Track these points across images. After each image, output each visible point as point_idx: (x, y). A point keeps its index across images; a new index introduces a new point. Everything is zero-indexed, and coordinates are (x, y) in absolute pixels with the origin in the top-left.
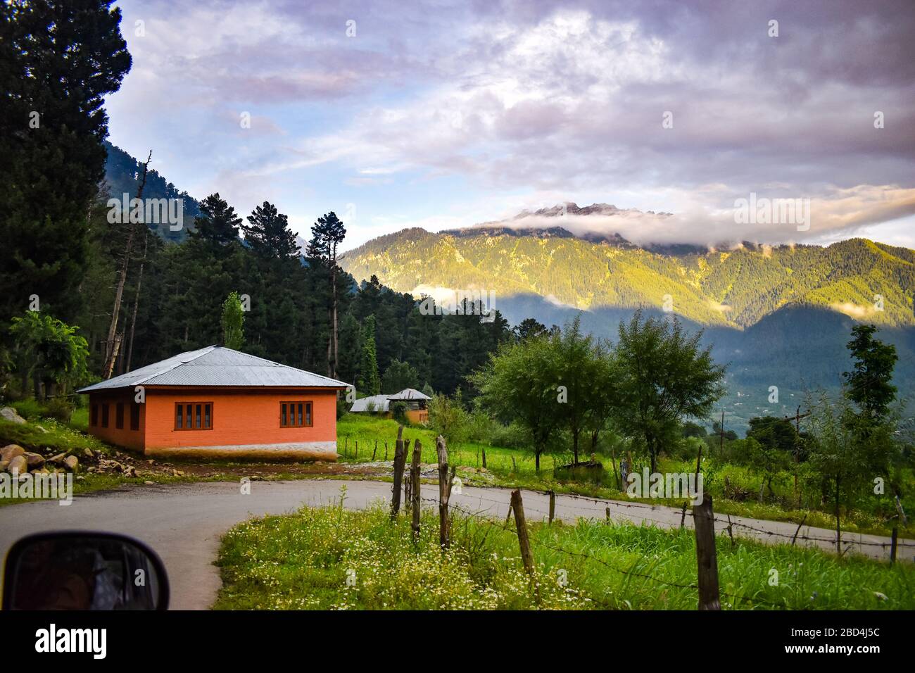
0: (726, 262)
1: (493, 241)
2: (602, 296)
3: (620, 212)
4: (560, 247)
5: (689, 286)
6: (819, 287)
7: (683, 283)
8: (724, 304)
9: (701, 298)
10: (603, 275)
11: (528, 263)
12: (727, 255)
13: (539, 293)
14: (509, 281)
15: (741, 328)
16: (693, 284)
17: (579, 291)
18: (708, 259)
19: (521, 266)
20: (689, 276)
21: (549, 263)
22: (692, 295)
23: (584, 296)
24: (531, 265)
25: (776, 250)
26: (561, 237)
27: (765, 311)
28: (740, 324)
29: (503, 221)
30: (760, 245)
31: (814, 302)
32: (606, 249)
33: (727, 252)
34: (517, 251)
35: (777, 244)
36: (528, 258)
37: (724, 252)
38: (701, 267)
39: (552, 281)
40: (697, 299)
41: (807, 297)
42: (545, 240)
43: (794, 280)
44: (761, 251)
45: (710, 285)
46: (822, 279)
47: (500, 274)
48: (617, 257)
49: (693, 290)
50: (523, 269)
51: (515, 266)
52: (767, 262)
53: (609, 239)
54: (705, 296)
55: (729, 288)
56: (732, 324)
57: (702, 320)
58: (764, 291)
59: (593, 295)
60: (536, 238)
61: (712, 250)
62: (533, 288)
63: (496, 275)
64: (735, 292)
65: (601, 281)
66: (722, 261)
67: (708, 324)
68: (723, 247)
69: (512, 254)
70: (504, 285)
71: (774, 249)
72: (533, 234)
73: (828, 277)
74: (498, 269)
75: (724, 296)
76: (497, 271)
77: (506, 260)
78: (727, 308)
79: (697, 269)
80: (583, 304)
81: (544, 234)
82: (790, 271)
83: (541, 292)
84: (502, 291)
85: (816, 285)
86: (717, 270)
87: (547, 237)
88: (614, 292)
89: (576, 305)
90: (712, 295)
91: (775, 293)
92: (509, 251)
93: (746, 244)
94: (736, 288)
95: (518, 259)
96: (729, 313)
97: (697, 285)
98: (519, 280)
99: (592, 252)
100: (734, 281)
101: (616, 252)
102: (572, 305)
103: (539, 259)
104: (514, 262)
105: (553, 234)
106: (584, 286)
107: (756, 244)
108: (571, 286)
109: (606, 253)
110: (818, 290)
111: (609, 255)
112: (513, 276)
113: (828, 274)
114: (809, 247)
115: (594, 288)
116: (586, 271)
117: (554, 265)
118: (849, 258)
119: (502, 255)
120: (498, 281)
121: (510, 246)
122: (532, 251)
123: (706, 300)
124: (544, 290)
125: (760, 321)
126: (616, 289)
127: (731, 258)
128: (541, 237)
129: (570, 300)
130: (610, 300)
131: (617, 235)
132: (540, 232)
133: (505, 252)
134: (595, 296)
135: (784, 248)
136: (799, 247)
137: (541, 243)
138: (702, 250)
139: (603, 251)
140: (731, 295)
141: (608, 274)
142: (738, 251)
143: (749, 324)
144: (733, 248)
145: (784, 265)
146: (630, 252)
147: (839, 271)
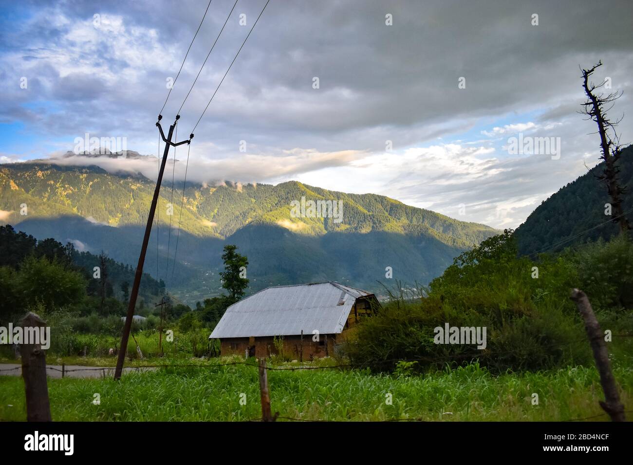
0: (214, 194)
1: (43, 174)
2: (128, 217)
3: (142, 158)
4: (96, 180)
5: (189, 209)
6: (271, 211)
7: (185, 208)
8: (212, 221)
9: (197, 218)
10: (128, 202)
11: (71, 192)
12: (214, 189)
13: (79, 214)
14: (55, 205)
15: (223, 238)
16: (191, 208)
17: (110, 212)
18: (202, 192)
19: (66, 193)
20: (189, 203)
21: (87, 192)
22: (191, 216)
23: (114, 216)
24: (74, 193)
25: (245, 187)
26: (97, 173)
27: (239, 226)
28: (223, 235)
29: (51, 159)
30: (235, 184)
31: (268, 220)
32: (131, 182)
33: (215, 187)
34: (63, 182)
35: (246, 183)
36: (71, 188)
37: (212, 187)
38: (197, 197)
39: (90, 205)
40: (194, 218)
41: (264, 217)
42: (85, 175)
43: (256, 206)
44: (236, 187)
45: (203, 210)
46: (272, 206)
47: (48, 200)
48: (139, 189)
49: (192, 212)
50: (67, 196)
51: (61, 193)
52: (239, 194)
53: (134, 176)
54: (200, 217)
55: (216, 211)
56: (218, 235)
57: (197, 233)
58: (238, 213)
59: (121, 216)
60: (77, 173)
61: (205, 186)
62: (75, 210)
63: (45, 200)
64: (219, 214)
65: (127, 206)
66: (211, 193)
67: (201, 236)
68: (212, 184)
69: (58, 184)
70: (51, 208)
71: (244, 187)
72: (75, 170)
73: (276, 204)
74: (47, 195)
75: (212, 217)
76: (46, 197)
77: (53, 189)
78: (214, 224)
79: (195, 198)
80: (114, 222)
81: (84, 170)
82: (254, 201)
83: (81, 213)
84: (49, 213)
85: (269, 210)
86: (208, 199)
87: (86, 173)
88: (136, 213)
89: (109, 223)
90: (204, 216)
91: (244, 215)
92: (56, 182)
93: (227, 183)
94: (220, 212)
95: (63, 188)
96: (216, 227)
97: (195, 209)
98: (64, 204)
99: (121, 185)
100: (218, 206)
101: (138, 185)
102: (105, 223)
103: (79, 189)
104: (59, 190)
105: (91, 171)
106: (114, 209)
107: (233, 183)
108: (104, 209)
109: (131, 186)
110: (271, 213)
111: (133, 187)
112: (59, 201)
113: (276, 203)
114: (265, 185)
115: (122, 211)
116: (116, 198)
117: (91, 193)
118: (288, 193)
119: (51, 185)
120: (46, 205)
121: (57, 178)
122: (74, 182)
123: (201, 220)
124: (83, 212)
125: (235, 233)
126: (138, 212)
127: (217, 191)
128: (82, 173)
129: (104, 220)
130: (133, 220)
131: (140, 174)
132: (81, 169)
133: (52, 182)
134: (122, 216)
135: (250, 185)
136: (259, 185)
137: (81, 177)
138: (198, 186)
139: (128, 184)
140: (217, 216)
141: (132, 201)
142: (221, 187)
143: (228, 235)
144: (218, 185)
145: (250, 196)
146: (148, 185)
147: (283, 201)
